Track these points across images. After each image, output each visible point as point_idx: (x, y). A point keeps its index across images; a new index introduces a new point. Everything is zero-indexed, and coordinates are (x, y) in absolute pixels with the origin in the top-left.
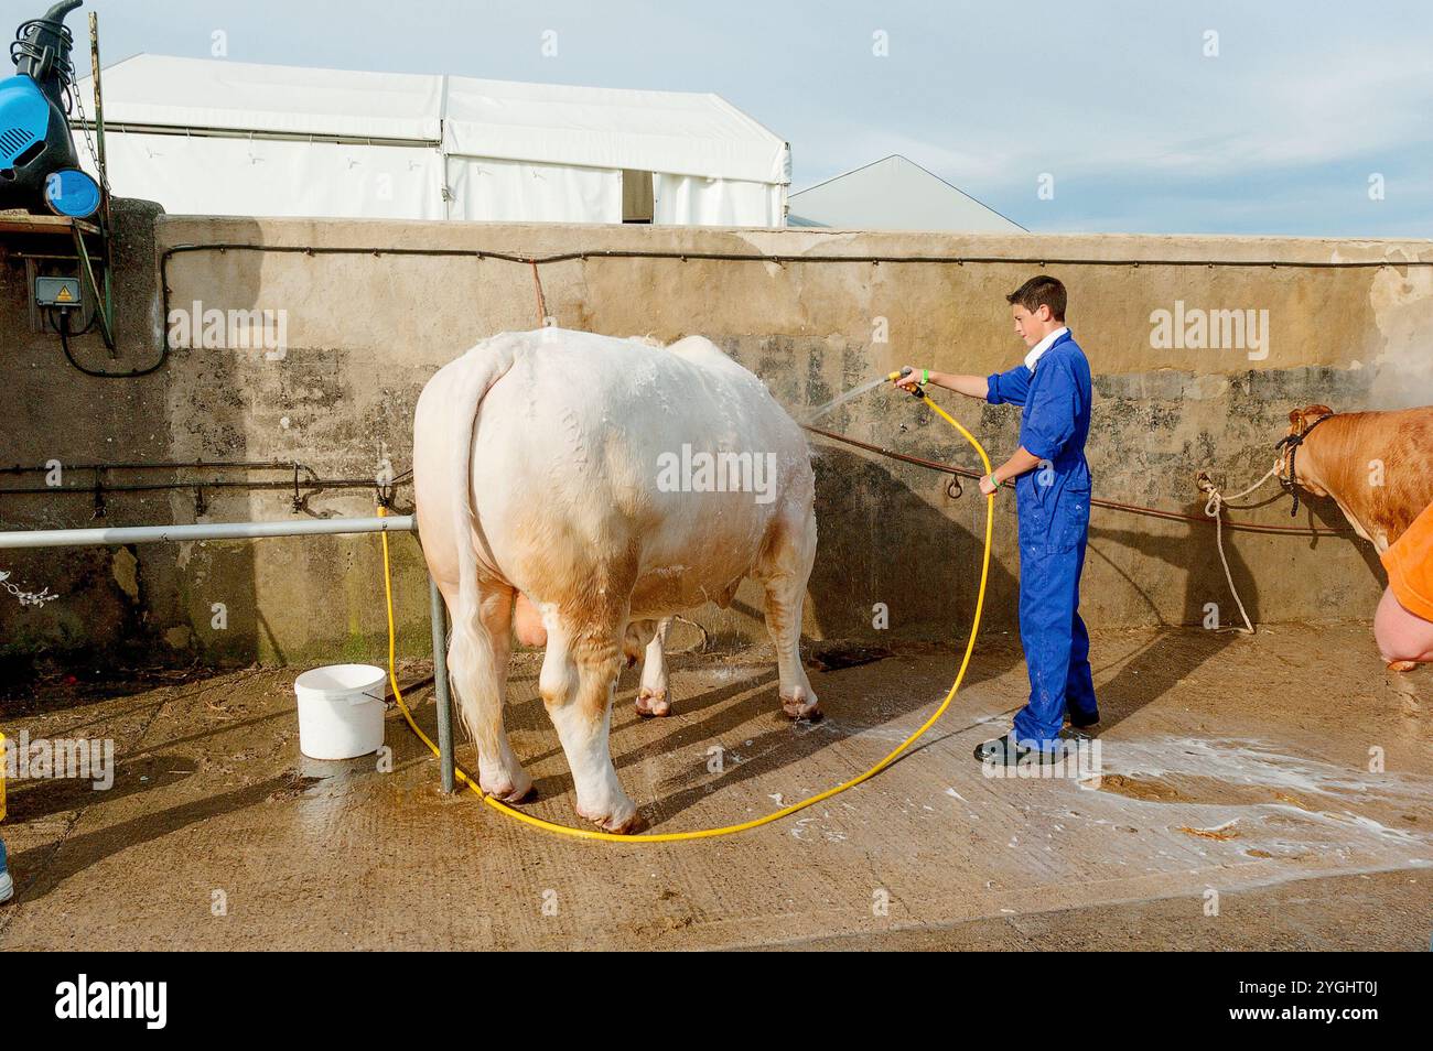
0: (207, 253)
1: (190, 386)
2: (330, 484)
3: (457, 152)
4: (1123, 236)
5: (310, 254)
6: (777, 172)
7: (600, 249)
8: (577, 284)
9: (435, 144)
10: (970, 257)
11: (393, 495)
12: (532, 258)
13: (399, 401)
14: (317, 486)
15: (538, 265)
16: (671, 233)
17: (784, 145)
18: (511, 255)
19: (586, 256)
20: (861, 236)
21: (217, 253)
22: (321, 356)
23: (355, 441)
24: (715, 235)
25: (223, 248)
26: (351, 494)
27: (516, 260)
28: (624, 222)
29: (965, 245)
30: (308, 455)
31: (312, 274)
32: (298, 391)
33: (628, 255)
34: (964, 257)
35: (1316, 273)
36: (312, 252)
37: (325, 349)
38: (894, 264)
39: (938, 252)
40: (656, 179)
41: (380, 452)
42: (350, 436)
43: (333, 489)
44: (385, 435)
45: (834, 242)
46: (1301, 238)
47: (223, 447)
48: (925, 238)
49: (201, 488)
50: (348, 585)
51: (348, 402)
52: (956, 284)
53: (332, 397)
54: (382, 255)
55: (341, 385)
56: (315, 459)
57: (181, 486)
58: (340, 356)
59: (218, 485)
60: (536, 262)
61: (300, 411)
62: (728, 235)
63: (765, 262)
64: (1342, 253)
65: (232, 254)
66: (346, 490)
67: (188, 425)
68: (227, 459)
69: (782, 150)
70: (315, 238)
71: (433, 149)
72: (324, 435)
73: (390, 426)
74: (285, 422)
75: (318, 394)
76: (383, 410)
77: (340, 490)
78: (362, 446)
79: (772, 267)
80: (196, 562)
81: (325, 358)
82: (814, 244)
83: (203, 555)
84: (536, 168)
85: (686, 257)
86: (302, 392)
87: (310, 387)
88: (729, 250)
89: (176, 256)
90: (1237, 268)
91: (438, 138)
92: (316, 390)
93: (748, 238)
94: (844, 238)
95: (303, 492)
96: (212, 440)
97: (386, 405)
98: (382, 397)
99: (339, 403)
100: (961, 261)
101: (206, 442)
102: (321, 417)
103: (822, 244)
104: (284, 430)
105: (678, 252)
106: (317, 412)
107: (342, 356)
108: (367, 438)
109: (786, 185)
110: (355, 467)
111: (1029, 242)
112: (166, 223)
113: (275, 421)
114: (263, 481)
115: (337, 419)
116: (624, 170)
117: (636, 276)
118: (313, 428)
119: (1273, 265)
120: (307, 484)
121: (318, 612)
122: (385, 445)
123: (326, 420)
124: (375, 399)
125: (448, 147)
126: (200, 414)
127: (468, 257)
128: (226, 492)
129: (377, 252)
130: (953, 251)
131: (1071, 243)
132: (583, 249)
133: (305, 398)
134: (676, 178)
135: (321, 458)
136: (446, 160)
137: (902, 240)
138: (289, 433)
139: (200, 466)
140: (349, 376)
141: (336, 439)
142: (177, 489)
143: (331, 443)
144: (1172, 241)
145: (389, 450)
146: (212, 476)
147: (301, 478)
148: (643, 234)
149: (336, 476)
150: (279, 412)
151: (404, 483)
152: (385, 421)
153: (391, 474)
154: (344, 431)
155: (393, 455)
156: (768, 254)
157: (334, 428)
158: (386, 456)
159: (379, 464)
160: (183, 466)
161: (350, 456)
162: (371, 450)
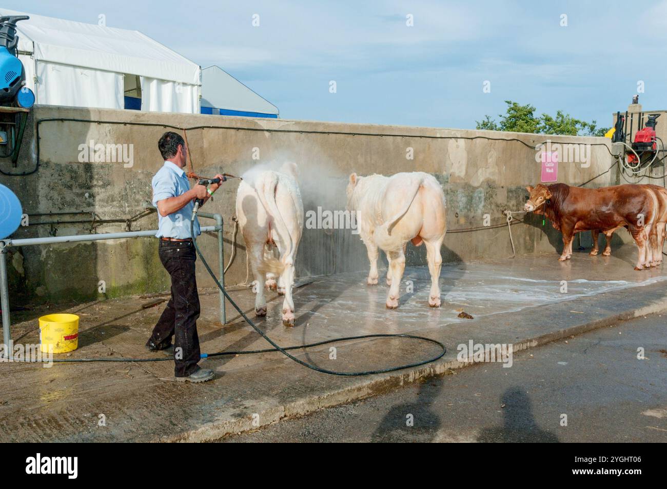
0: (56, 122)
1: (48, 180)
2: (105, 221)
3: (42, 59)
4: (377, 125)
5: (99, 124)
6: (196, 79)
7: (209, 126)
8: (200, 139)
12: (184, 128)
14: (100, 222)
15: (186, 131)
17: (199, 67)
18: (176, 127)
19: (203, 128)
20: (297, 123)
21: (60, 122)
22: (102, 167)
23: (115, 203)
24: (248, 121)
25: (62, 120)
26: (113, 225)
27: (178, 129)
29: (330, 127)
30: (96, 209)
31: (99, 132)
34: (329, 132)
35: (433, 140)
37: (104, 163)
38: (307, 133)
39: (321, 130)
40: (141, 79)
41: (125, 208)
42: (113, 201)
43: (106, 224)
44: (127, 200)
45: (287, 125)
46: (428, 127)
47: (61, 207)
49: (52, 224)
50: (111, 265)
51: (112, 187)
52: (327, 142)
53: (106, 184)
54: (127, 125)
55: (110, 179)
56: (99, 211)
57: (43, 224)
58: (109, 167)
59: (58, 223)
61: (93, 190)
62: (252, 121)
63: (265, 132)
64: (440, 133)
65: (66, 122)
66: (111, 224)
67: (46, 196)
68: (62, 211)
69: (198, 71)
70: (100, 117)
72: (103, 200)
73: (129, 197)
74: (87, 195)
75: (101, 183)
76: (126, 190)
77: (109, 224)
78: (117, 205)
79: (267, 134)
80: (48, 257)
81: (104, 168)
82: (281, 125)
83: (51, 254)
84: (82, 70)
85: (239, 129)
86: (94, 182)
87: (97, 180)
88: (253, 127)
89: (43, 123)
91: (32, 51)
92: (99, 181)
93: (259, 122)
94: (291, 123)
95: (94, 225)
96: (56, 203)
98: (125, 185)
99: (109, 187)
101: (54, 204)
102: (101, 193)
103: (284, 125)
104: (86, 199)
105: (235, 127)
106: (100, 191)
108: (120, 201)
109: (200, 86)
110: (115, 214)
111: (350, 127)
112: (38, 108)
113: (83, 194)
114: (77, 220)
115: (108, 194)
116: (125, 74)
117: (220, 136)
119: (421, 137)
120: (96, 222)
122: (127, 205)
123: (103, 194)
124: (123, 185)
125: (37, 56)
126: (51, 192)
127: (160, 127)
128: (61, 226)
130: (326, 129)
132: (202, 125)
133: (95, 185)
134: (149, 79)
135: (102, 210)
136: (35, 62)
137: (309, 125)
138: (88, 200)
139: (51, 215)
140: (113, 176)
141: (107, 202)
142: (41, 225)
143: (105, 204)
144: (391, 127)
145: (128, 206)
146: (56, 219)
148: (223, 119)
149: (107, 218)
150: (85, 191)
151: (134, 221)
152: (127, 194)
153: (129, 217)
154: (110, 199)
155: (130, 208)
156: (266, 129)
157: (106, 197)
158: (127, 209)
159: (124, 213)
160: (44, 215)
161: (113, 209)
162: (121, 206)
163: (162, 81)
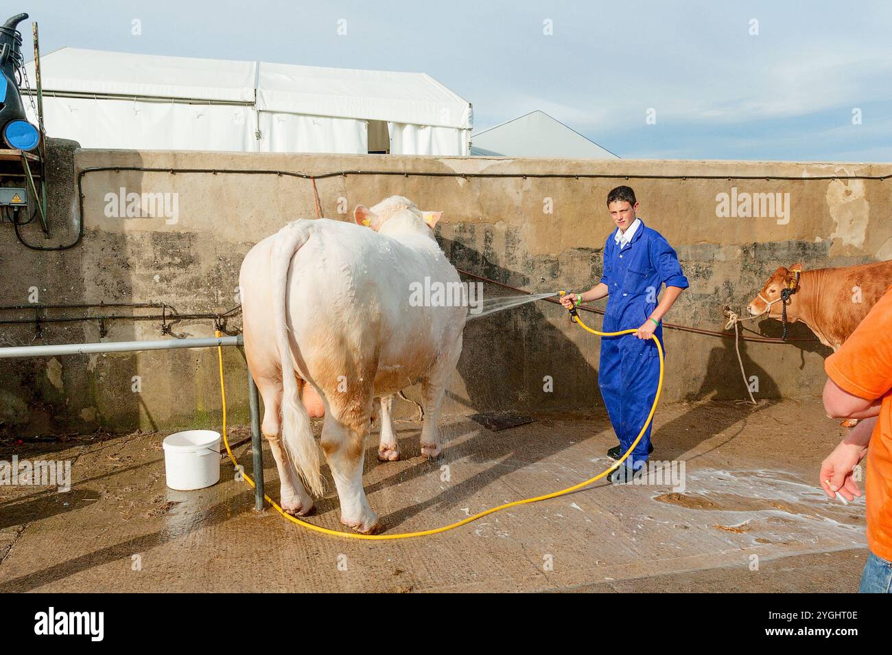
0: (107, 173)
1: (97, 256)
2: (186, 317)
3: (265, 109)
4: (676, 161)
5: (172, 173)
6: (464, 122)
7: (354, 169)
8: (340, 191)
9: (252, 104)
10: (583, 174)
11: (225, 324)
12: (312, 175)
13: (229, 265)
14: (177, 318)
15: (316, 180)
16: (398, 160)
17: (468, 105)
18: (299, 173)
19: (346, 174)
20: (516, 161)
21: (114, 173)
22: (179, 236)
23: (201, 290)
24: (425, 161)
25: (117, 169)
26: (199, 323)
27: (302, 176)
28: (369, 152)
29: (580, 167)
30: (171, 299)
31: (174, 186)
32: (165, 258)
33: (371, 173)
34: (579, 174)
35: (793, 183)
36: (174, 171)
37: (182, 232)
38: (536, 178)
39: (563, 171)
40: (390, 126)
41: (217, 297)
42: (198, 286)
43: (187, 320)
44: (220, 286)
45: (499, 165)
46: (783, 162)
47: (118, 295)
48: (556, 163)
49: (104, 321)
50: (197, 380)
51: (197, 265)
52: (574, 191)
53: (187, 262)
54: (218, 173)
55: (192, 255)
56: (175, 301)
57: (90, 319)
58: (191, 237)
59: (114, 318)
60: (314, 178)
61: (166, 271)
62: (434, 161)
63: (457, 178)
64: (809, 171)
65: (123, 173)
66: (196, 320)
67: (95, 280)
68: (120, 302)
69: (467, 109)
70: (175, 163)
71: (250, 108)
72: (182, 286)
73: (223, 280)
74: (157, 278)
75: (178, 260)
76: (218, 270)
77: (192, 321)
78: (205, 293)
79: (461, 181)
80: (100, 366)
81: (182, 238)
82: (487, 166)
83: (105, 363)
84: (314, 118)
85: (408, 174)
86: (168, 259)
87: (172, 256)
88: (434, 170)
89: (86, 174)
90: (746, 180)
91: (254, 101)
92: (176, 258)
93: (446, 163)
94: (505, 163)
95: (168, 322)
96: (110, 289)
97: (221, 267)
98: (218, 262)
99: (191, 266)
100: (577, 177)
101: (107, 291)
102: (179, 275)
103: (492, 166)
104: (156, 283)
105: (403, 171)
106: (177, 272)
107: (193, 236)
108: (209, 287)
109: (470, 129)
110: (201, 306)
111: (619, 165)
112: (81, 153)
113: (151, 277)
114: (142, 315)
115: (190, 276)
116: (368, 121)
117: (377, 186)
118: (174, 282)
119: (767, 178)
120: (171, 317)
121: (177, 397)
122: (220, 292)
123: (182, 277)
124: (214, 263)
125: (260, 106)
126: (103, 273)
127: (272, 175)
128: (119, 322)
129: (215, 172)
130: (572, 170)
131: (645, 166)
132: (344, 170)
133: (169, 263)
134: (401, 125)
135: (180, 301)
136: (258, 114)
137: (541, 164)
138: (159, 285)
139: (103, 306)
140: (197, 249)
141: (189, 288)
142: (88, 321)
143: (186, 291)
144: (706, 164)
145: (223, 295)
146: (110, 312)
147: (167, 313)
148: (381, 160)
149: (189, 312)
150: (153, 272)
151: (232, 316)
152: (220, 277)
153: (223, 310)
154: (194, 284)
155: (226, 298)
156: (459, 172)
157: (188, 281)
158: (221, 299)
159: (217, 304)
160: (92, 306)
161: (198, 299)
162: (211, 295)
163: (419, 126)
